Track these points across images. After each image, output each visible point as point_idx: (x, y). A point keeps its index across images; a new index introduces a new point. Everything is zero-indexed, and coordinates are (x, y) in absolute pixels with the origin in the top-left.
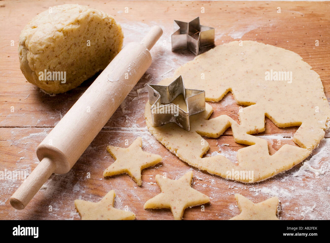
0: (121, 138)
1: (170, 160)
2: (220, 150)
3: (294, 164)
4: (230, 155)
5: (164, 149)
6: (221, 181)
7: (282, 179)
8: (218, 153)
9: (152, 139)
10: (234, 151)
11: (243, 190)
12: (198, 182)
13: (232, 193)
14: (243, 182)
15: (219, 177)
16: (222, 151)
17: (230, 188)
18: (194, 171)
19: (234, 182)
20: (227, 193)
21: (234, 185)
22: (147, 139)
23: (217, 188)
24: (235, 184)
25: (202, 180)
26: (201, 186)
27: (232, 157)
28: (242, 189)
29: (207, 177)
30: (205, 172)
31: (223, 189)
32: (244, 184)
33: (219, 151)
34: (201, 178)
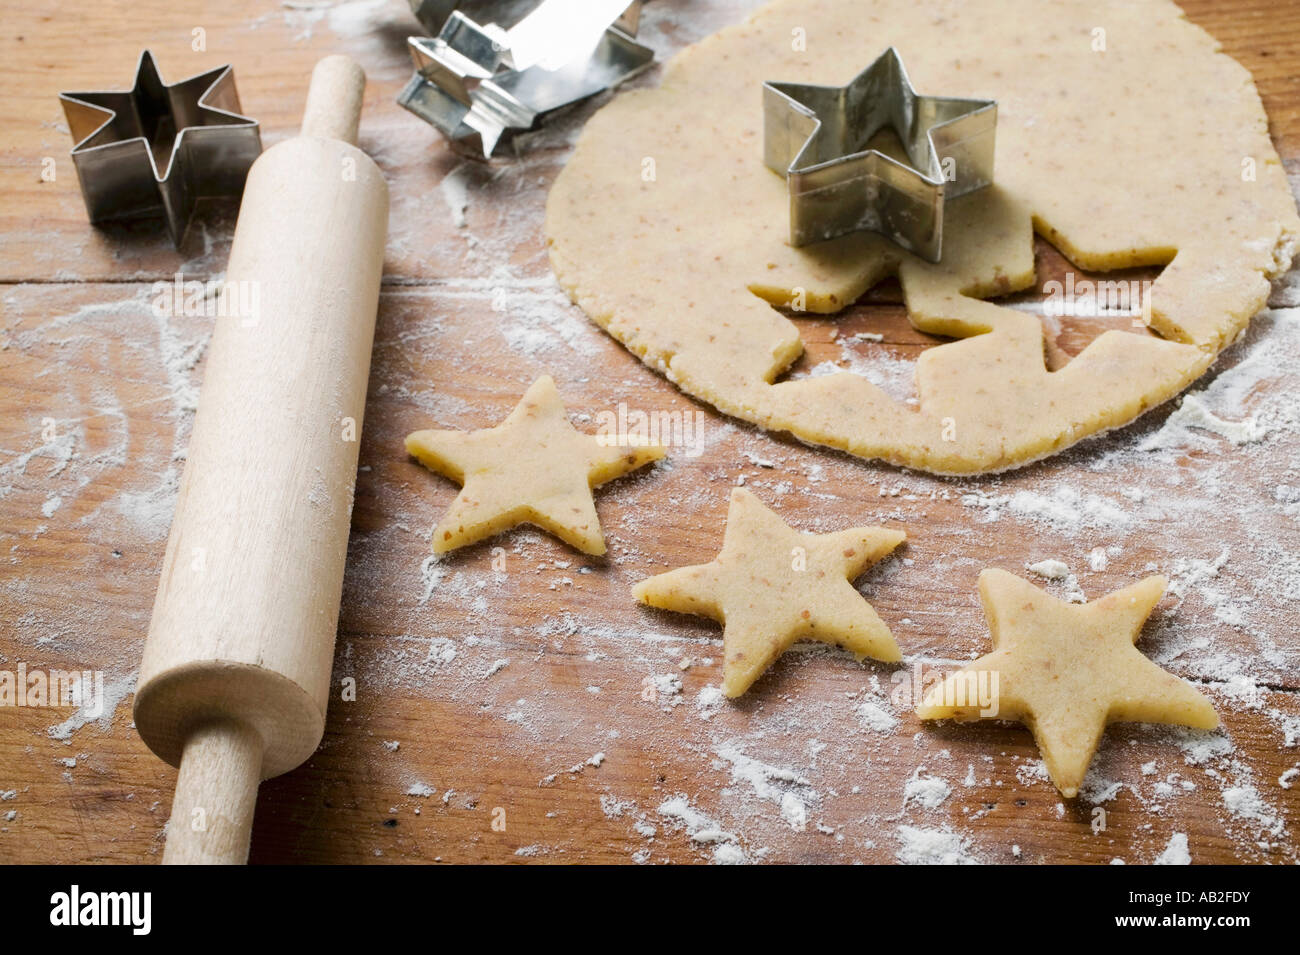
0: (447, 319)
1: (645, 395)
2: (845, 355)
3: (1144, 406)
4: (887, 374)
5: (621, 357)
6: (849, 471)
7: (1093, 458)
8: (838, 370)
9: (573, 320)
10: (902, 361)
11: (935, 501)
12: (755, 473)
13: (892, 514)
14: (937, 473)
15: (841, 457)
16: (855, 362)
17: (884, 496)
18: (742, 434)
19: (900, 472)
20: (870, 513)
21: (901, 485)
22: (551, 319)
23: (833, 497)
24: (904, 482)
25: (771, 468)
26: (769, 488)
27: (893, 380)
28: (933, 497)
29: (794, 455)
30: (784, 438)
31: (855, 499)
32: (941, 480)
33: (844, 359)
34: (768, 459)
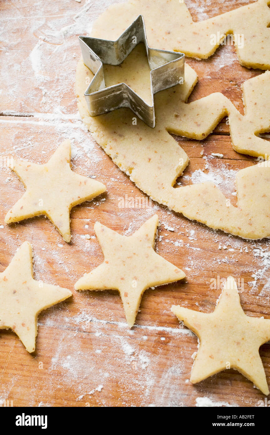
0: (34, 138)
1: (120, 187)
2: (207, 166)
4: (224, 178)
5: (110, 163)
6: (206, 234)
8: (202, 173)
9: (89, 140)
10: (231, 170)
11: (242, 253)
12: (166, 235)
13: (223, 260)
14: (243, 238)
15: (203, 226)
16: (211, 169)
17: (221, 249)
18: (161, 211)
19: (228, 235)
20: (215, 259)
21: (228, 243)
22: (79, 141)
23: (199, 249)
24: (229, 241)
25: (173, 232)
26: (172, 243)
27: (227, 182)
28: (241, 251)
29: (184, 224)
30: (179, 215)
31: (208, 251)
32: (244, 241)
33: (206, 168)
34: (172, 227)
